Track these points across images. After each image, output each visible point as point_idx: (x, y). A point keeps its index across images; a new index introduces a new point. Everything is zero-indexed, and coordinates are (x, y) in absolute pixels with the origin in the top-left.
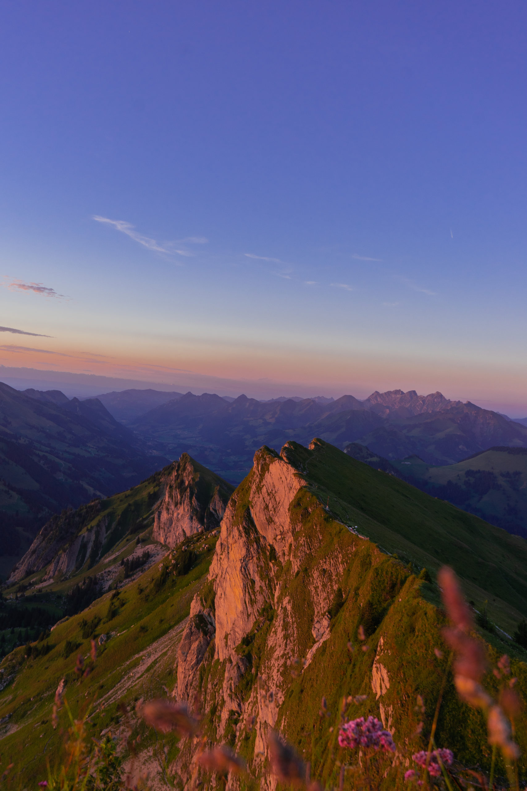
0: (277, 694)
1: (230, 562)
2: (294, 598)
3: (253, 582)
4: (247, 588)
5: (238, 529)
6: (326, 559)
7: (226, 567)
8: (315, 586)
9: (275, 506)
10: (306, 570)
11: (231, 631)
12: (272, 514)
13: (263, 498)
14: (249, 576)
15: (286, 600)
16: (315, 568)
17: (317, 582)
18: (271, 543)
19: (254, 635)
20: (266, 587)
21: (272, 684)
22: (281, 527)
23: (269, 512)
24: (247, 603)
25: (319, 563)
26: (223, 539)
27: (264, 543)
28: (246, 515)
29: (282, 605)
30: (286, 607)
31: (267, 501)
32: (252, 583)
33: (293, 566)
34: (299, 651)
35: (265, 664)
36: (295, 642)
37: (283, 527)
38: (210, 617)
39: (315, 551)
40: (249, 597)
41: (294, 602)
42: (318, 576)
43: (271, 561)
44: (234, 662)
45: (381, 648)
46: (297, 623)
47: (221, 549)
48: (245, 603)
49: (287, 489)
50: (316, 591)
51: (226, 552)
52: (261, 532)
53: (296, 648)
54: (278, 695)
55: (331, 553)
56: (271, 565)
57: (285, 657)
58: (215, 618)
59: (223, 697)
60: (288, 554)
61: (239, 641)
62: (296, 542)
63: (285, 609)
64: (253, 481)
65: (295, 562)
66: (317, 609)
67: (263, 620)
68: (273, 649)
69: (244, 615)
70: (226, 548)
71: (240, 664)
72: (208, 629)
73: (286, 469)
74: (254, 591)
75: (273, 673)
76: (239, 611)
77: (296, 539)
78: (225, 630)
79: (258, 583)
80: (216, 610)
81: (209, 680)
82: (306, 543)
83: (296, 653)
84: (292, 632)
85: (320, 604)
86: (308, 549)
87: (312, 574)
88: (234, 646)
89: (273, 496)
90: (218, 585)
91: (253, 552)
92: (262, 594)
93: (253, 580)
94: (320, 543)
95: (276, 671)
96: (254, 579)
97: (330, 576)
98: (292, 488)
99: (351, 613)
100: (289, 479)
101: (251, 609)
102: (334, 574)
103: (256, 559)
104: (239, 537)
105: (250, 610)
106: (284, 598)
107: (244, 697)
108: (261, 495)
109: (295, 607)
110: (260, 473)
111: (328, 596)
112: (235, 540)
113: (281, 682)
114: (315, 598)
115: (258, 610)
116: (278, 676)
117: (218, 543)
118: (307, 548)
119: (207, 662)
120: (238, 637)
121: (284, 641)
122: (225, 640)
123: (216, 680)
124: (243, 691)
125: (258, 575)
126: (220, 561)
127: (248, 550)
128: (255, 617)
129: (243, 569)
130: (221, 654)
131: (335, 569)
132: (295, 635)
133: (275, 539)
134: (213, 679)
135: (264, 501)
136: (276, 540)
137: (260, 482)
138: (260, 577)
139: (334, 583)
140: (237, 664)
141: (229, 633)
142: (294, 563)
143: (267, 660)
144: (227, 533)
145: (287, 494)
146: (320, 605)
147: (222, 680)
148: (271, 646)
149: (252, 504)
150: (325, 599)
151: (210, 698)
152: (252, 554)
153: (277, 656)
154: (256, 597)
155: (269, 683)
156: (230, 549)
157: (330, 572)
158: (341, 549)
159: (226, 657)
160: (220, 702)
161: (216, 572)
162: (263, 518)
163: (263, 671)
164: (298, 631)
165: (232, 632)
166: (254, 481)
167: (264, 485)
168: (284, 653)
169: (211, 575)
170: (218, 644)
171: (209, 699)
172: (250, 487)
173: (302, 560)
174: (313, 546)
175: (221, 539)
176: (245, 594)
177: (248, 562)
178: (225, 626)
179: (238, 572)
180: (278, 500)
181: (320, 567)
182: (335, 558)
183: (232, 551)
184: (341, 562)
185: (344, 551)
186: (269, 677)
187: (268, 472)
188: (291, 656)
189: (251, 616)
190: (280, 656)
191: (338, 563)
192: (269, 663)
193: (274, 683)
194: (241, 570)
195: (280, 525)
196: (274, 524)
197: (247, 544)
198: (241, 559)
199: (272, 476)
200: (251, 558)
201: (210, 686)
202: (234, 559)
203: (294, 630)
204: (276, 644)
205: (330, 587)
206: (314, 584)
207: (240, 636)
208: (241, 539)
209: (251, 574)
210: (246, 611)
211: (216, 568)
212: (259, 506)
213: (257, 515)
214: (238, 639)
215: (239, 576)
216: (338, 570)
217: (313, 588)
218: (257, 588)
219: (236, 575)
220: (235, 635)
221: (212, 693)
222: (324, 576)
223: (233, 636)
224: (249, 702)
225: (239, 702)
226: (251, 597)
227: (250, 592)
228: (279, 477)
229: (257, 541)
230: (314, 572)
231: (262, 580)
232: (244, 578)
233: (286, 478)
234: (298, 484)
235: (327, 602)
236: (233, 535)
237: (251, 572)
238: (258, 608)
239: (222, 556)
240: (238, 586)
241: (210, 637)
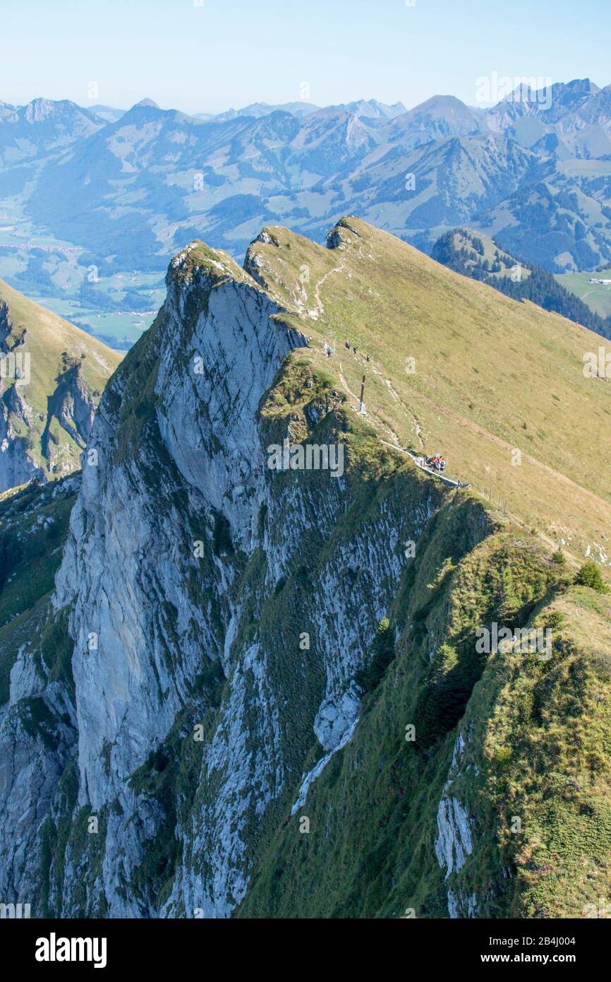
0: (232, 882)
1: (109, 562)
2: (271, 647)
3: (172, 611)
4: (155, 626)
5: (127, 472)
6: (355, 542)
7: (98, 574)
8: (327, 613)
9: (226, 406)
10: (304, 572)
11: (117, 735)
12: (218, 428)
13: (194, 387)
14: (160, 595)
15: (251, 654)
16: (327, 567)
17: (332, 604)
18: (219, 507)
19: (179, 743)
20: (207, 622)
21: (220, 860)
22: (243, 463)
23: (211, 423)
24: (158, 663)
25: (339, 554)
26: (88, 500)
27: (200, 506)
28: (149, 435)
29: (241, 665)
30: (251, 669)
31: (203, 393)
32: (168, 612)
33: (270, 565)
34: (286, 777)
35: (199, 812)
36: (277, 756)
37: (249, 464)
38: (62, 702)
39: (329, 525)
40: (163, 649)
41: (271, 656)
42: (336, 588)
43: (217, 554)
44: (128, 812)
45: (458, 761)
46: (280, 710)
47: (85, 528)
48: (153, 664)
49: (257, 358)
50: (331, 626)
51: (98, 535)
52: (190, 479)
53: (277, 770)
54: (235, 885)
55: (370, 527)
56: (219, 563)
57: (250, 794)
58: (75, 707)
59: (103, 895)
60: (257, 534)
61: (140, 760)
62: (278, 502)
63: (250, 675)
64: (164, 340)
65: (275, 553)
66: (334, 673)
67: (199, 706)
68: (219, 776)
69: (151, 694)
70: (96, 524)
71: (144, 815)
72: (59, 733)
73: (255, 305)
74: (176, 634)
75: (222, 834)
76: (138, 685)
77: (276, 495)
78: (102, 733)
79: (187, 611)
80: (77, 686)
81: (66, 856)
82: (302, 503)
83: (280, 784)
84: (268, 731)
85: (341, 659)
86: (308, 519)
87: (319, 586)
88: (127, 774)
89: (221, 378)
90: (79, 620)
91: (169, 533)
92: (196, 639)
93: (170, 603)
94: (340, 500)
95: (229, 828)
96: (173, 603)
97: (368, 586)
98: (271, 356)
99: (404, 677)
100: (263, 332)
101: (167, 680)
102: (377, 581)
103: (178, 552)
104: (130, 493)
105: (165, 682)
106: (247, 649)
107: (157, 894)
108: (186, 378)
109: (277, 669)
110: (183, 316)
111: (361, 638)
112: (121, 502)
113: (241, 854)
114: (327, 643)
115: (186, 680)
116: (235, 841)
117: (76, 512)
118: (306, 516)
119: (59, 815)
120: (137, 752)
121: (248, 754)
122: (103, 759)
123: (84, 856)
124: (154, 880)
125: (183, 592)
126: (82, 559)
127: (155, 526)
128: (181, 700)
129: (143, 578)
130: (94, 794)
131: (379, 569)
132: (276, 740)
133: (228, 495)
134: (76, 855)
135: (197, 395)
136: (230, 498)
137: (184, 343)
138: (189, 598)
139: (376, 604)
140: (136, 814)
141: (113, 741)
142: (272, 556)
143: (205, 802)
144: (100, 484)
145: (258, 373)
146: (341, 661)
147: (99, 856)
148: (214, 769)
149: (164, 403)
150: (354, 646)
151: (71, 899)
152: (166, 536)
153: (231, 792)
154: (182, 649)
155: (211, 859)
156: (107, 526)
157: (365, 575)
158: (397, 515)
159: (107, 800)
160: (97, 907)
161: (74, 586)
162: (194, 440)
163: (195, 830)
164: (284, 728)
165: (120, 740)
166: (169, 339)
167: (194, 350)
168: (247, 783)
169: (61, 595)
170: (86, 770)
171: (69, 901)
172: (156, 358)
173: (294, 547)
174: (323, 508)
175: (84, 499)
176: (152, 643)
177: (156, 557)
178: (103, 723)
179: (130, 586)
180: (233, 389)
181: (340, 564)
182: (381, 540)
183: (113, 530)
184: (395, 549)
185: (404, 520)
186: (210, 845)
187: (206, 315)
188: (267, 791)
189: (169, 697)
190: (237, 791)
191: (387, 553)
192: (211, 811)
193: (223, 858)
194: (138, 580)
195: (241, 457)
196: (226, 455)
197: (151, 510)
198: (138, 552)
199: (217, 326)
200: (164, 548)
201: (69, 871)
202: (119, 552)
203: (273, 727)
204: (227, 762)
205: (366, 616)
206: (323, 610)
207: (141, 747)
208: (135, 497)
209: (167, 591)
210: (156, 684)
211: (73, 576)
212: (181, 410)
213: (178, 432)
214: (137, 756)
215: (133, 597)
216: (387, 569)
217: (321, 619)
218: (183, 625)
219: (125, 593)
220: (129, 745)
221: (77, 887)
222: (351, 587)
223: (124, 749)
224: (167, 904)
225: (144, 905)
226: (166, 647)
227: (165, 635)
228: (237, 328)
229: (180, 499)
230: (324, 578)
231: (196, 605)
232: (147, 600)
233: (255, 328)
234: (287, 344)
235: (359, 653)
236: (114, 489)
237: (166, 585)
238: (187, 677)
239: (86, 544)
240: (132, 620)
241: (63, 753)
